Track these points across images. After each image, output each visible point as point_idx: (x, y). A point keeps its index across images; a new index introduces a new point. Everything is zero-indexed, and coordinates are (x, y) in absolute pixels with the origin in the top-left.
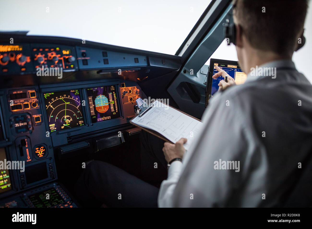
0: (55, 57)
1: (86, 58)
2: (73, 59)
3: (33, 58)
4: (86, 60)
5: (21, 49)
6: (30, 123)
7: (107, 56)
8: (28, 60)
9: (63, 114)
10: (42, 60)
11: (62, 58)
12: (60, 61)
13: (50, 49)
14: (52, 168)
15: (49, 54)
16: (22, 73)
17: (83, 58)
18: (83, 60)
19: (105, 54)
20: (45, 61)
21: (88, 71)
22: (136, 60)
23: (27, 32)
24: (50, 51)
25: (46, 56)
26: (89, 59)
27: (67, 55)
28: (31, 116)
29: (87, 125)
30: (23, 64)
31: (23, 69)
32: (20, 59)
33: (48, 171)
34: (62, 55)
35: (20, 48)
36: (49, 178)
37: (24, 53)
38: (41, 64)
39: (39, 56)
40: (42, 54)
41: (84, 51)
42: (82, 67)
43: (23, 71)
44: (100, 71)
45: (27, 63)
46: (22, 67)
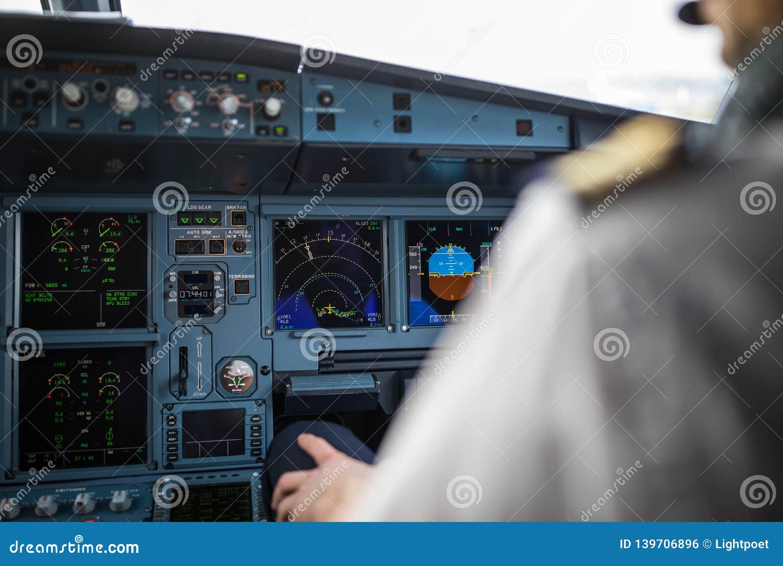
1: (331, 110)
4: (332, 116)
7: (409, 109)
11: (250, 105)
13: (216, 76)
14: (258, 430)
17: (323, 110)
18: (320, 116)
19: (401, 102)
20: (196, 109)
26: (339, 114)
29: (390, 328)
33: (248, 436)
36: (247, 456)
41: (329, 87)
42: (313, 135)
46: (123, 120)
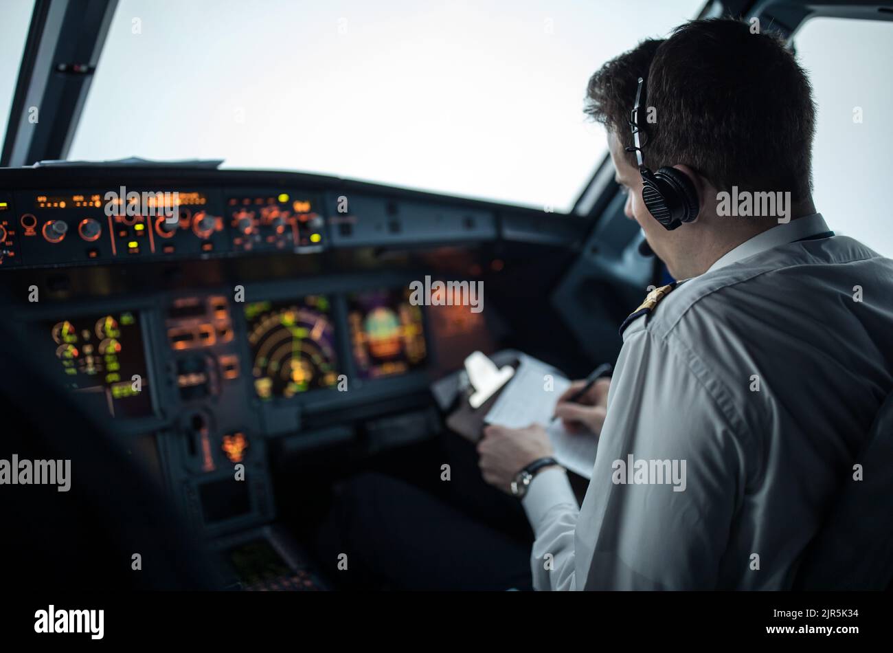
0: (276, 219)
1: (348, 220)
2: (318, 221)
3: (228, 221)
5: (203, 201)
6: (213, 376)
7: (398, 215)
8: (217, 224)
9: (288, 357)
10: (248, 226)
11: (293, 221)
12: (288, 228)
13: (266, 199)
15: (265, 212)
16: (205, 256)
17: (341, 220)
18: (341, 225)
20: (256, 227)
21: (351, 250)
22: (469, 224)
23: (220, 162)
24: (266, 205)
25: (258, 216)
27: (303, 213)
28: (215, 357)
30: (206, 234)
31: (207, 247)
32: (201, 223)
34: (293, 213)
35: (200, 198)
37: (210, 209)
38: (246, 235)
39: (243, 216)
40: (248, 211)
42: (338, 240)
43: (208, 252)
44: (380, 250)
45: (215, 233)
46: (205, 241)
